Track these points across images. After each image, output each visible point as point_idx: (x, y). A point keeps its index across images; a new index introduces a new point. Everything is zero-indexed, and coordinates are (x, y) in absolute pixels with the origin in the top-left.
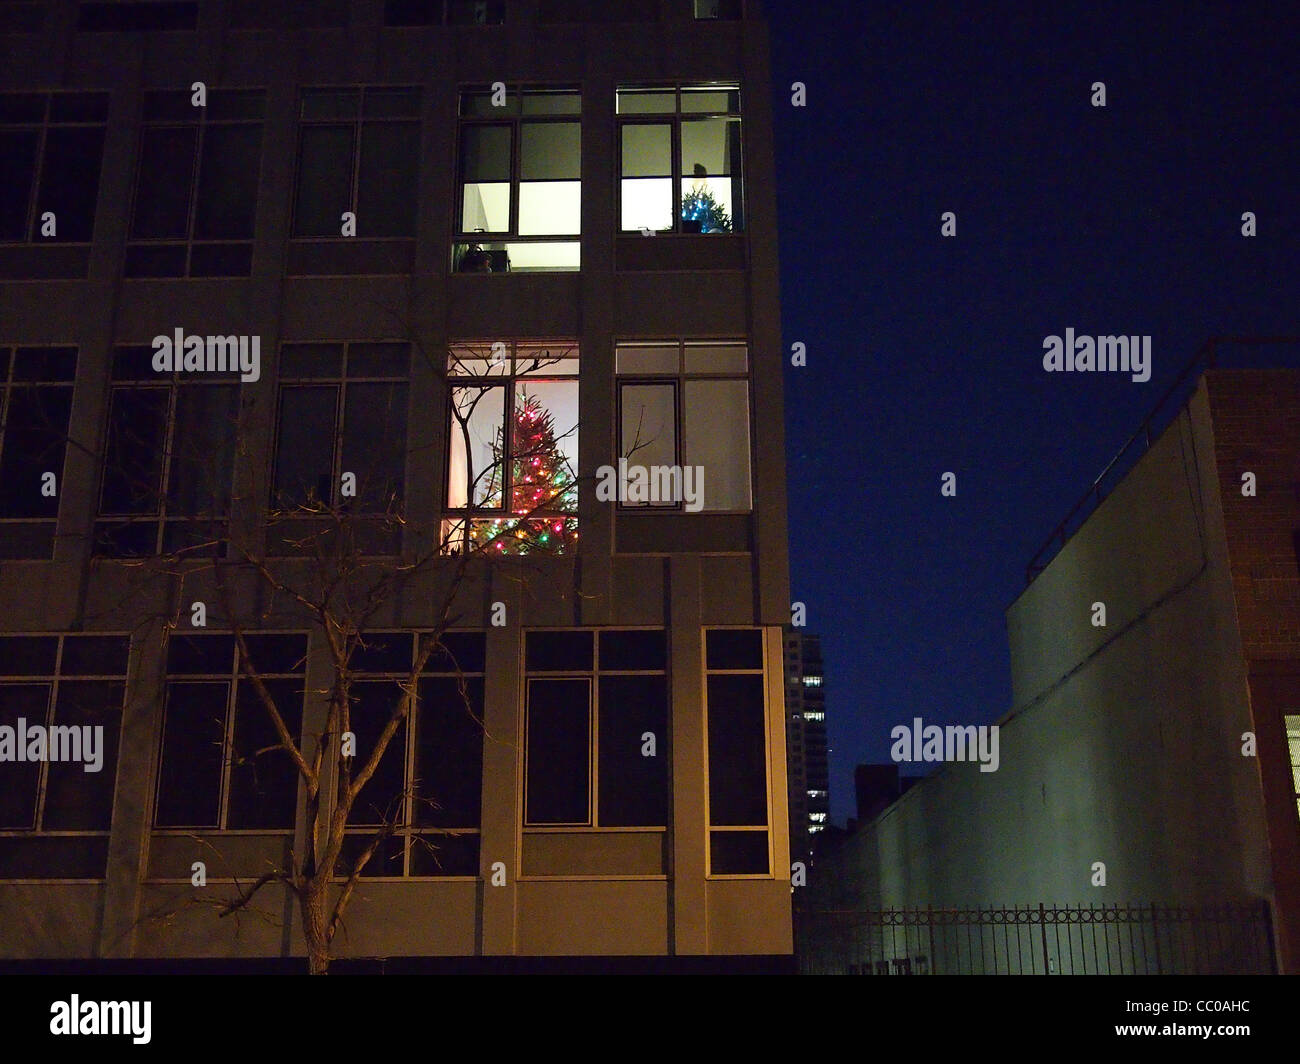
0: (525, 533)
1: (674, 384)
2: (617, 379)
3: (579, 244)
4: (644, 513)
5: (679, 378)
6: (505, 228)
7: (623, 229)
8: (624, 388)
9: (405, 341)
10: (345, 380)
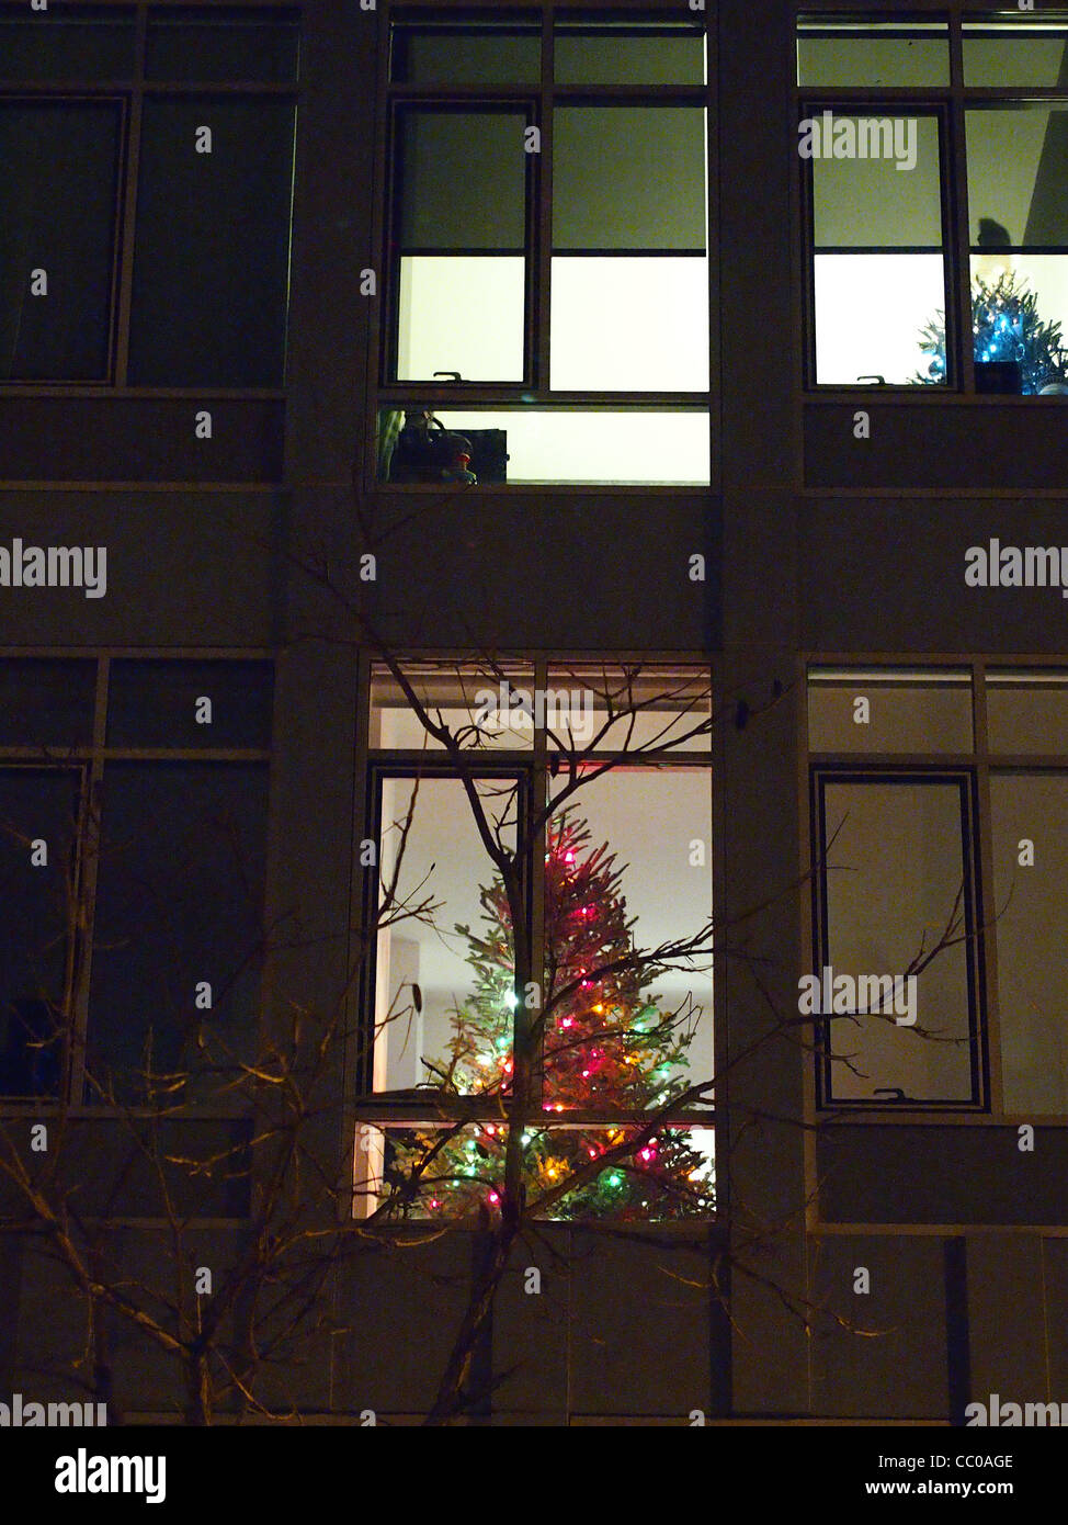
0: (563, 1165)
1: (961, 781)
2: (814, 767)
3: (706, 416)
4: (889, 1119)
5: (973, 769)
6: (515, 373)
7: (820, 381)
8: (828, 788)
9: (259, 654)
10: (99, 754)
